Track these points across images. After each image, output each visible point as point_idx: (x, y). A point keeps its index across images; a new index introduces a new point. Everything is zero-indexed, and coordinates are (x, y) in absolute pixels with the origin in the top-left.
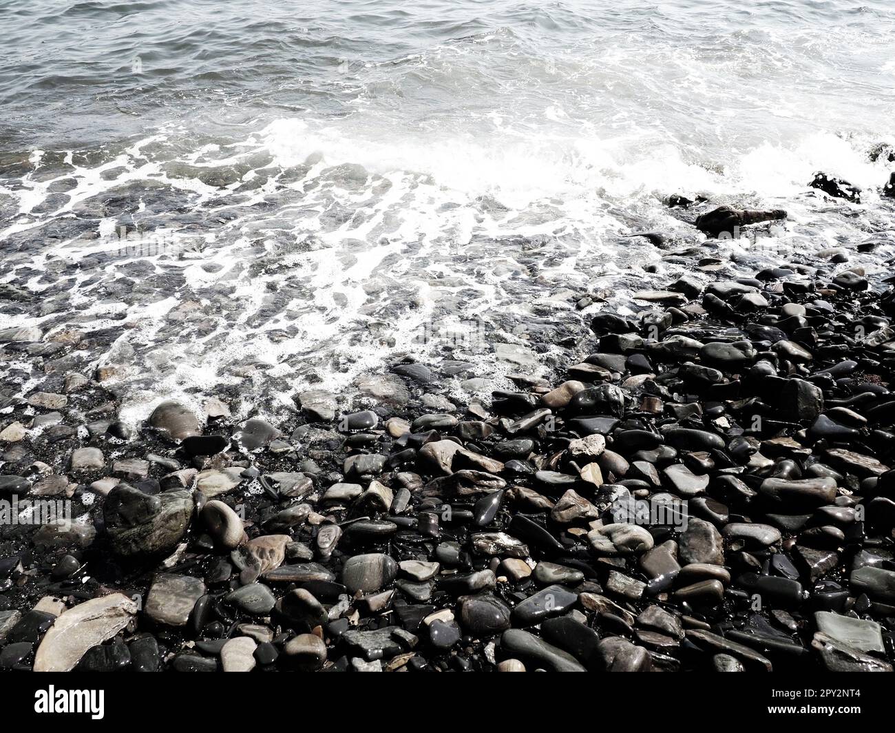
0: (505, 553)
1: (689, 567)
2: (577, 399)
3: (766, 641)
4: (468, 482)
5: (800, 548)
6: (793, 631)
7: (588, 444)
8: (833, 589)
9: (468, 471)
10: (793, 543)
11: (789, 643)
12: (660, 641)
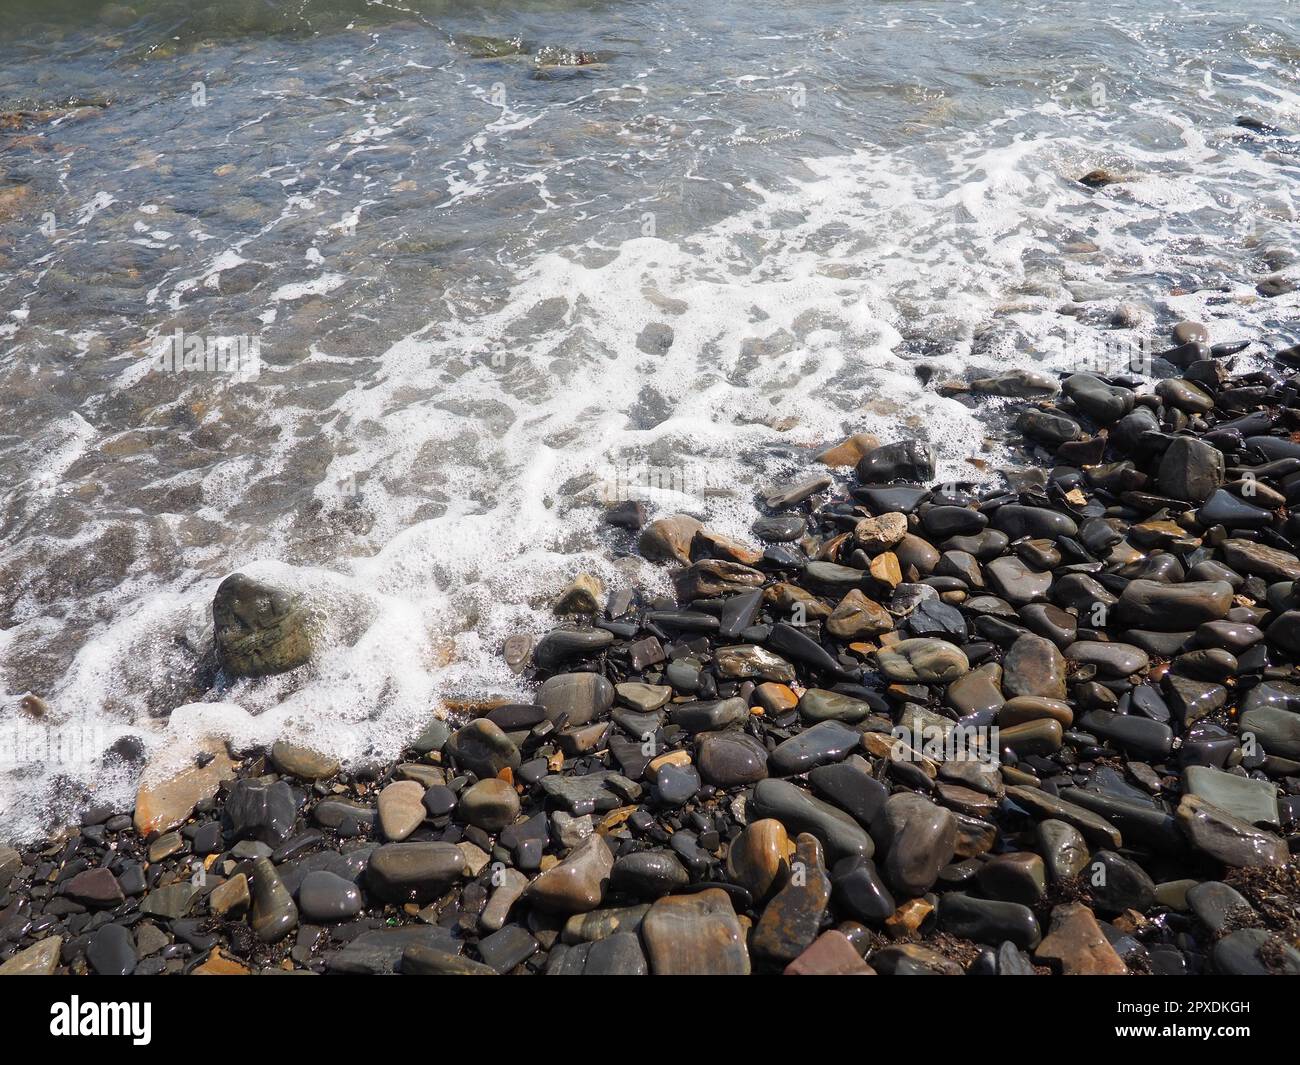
0: (761, 676)
1: (1015, 701)
2: (869, 459)
3: (1115, 804)
4: (711, 576)
5: (1173, 678)
6: (1155, 791)
7: (882, 526)
8: (1216, 736)
9: (713, 562)
10: (1165, 671)
11: (1148, 807)
12: (970, 799)
